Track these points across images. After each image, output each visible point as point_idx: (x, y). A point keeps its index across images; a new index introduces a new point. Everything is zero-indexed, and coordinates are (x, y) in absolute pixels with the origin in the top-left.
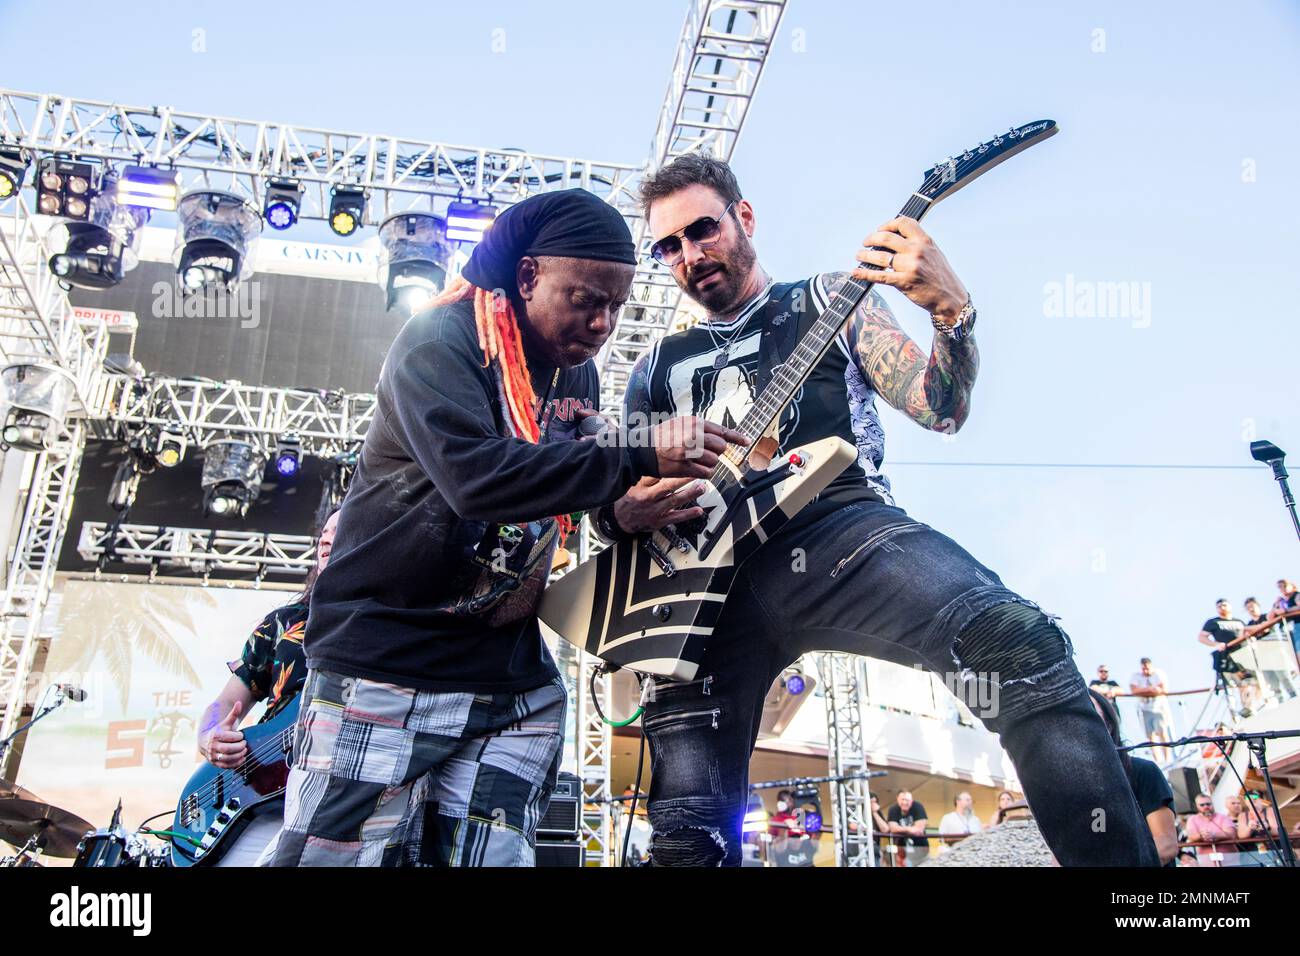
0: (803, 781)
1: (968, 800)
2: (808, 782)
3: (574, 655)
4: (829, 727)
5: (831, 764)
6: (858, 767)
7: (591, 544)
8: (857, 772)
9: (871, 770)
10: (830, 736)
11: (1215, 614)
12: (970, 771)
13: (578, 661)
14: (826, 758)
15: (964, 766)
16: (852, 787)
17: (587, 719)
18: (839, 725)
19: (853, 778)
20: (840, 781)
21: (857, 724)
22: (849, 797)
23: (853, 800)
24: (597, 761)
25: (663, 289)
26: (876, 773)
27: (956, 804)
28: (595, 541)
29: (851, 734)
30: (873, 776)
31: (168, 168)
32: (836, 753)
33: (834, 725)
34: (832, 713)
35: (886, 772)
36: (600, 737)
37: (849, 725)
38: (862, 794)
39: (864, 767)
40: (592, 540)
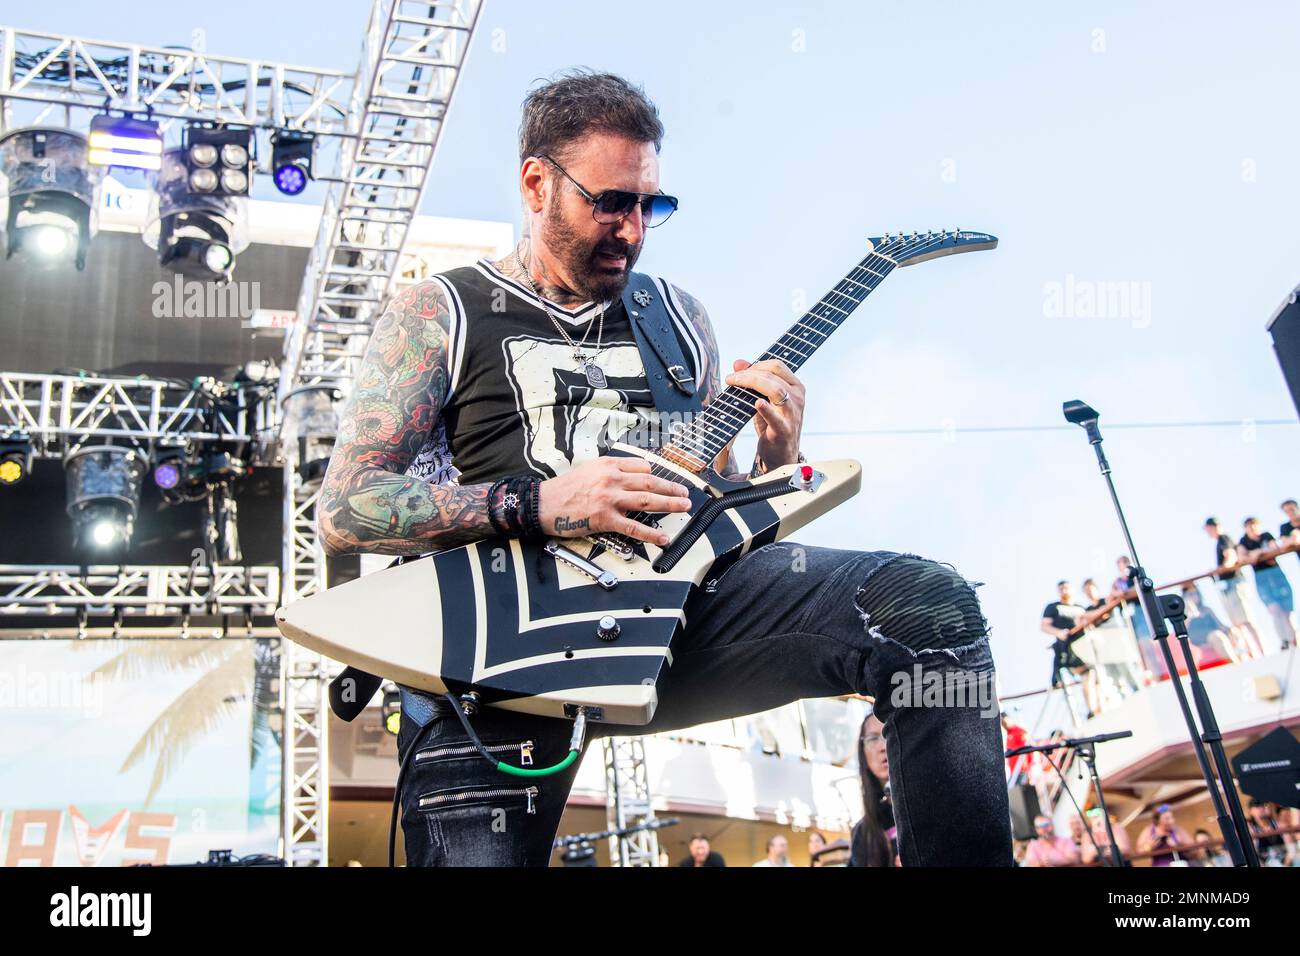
0: (576, 839)
1: (782, 845)
2: (582, 840)
3: (278, 700)
4: (607, 767)
5: (610, 814)
6: (643, 816)
7: (298, 554)
8: (642, 822)
9: (660, 819)
10: (607, 778)
11: (1056, 598)
12: (774, 810)
13: (282, 707)
14: (602, 808)
15: (766, 804)
16: (637, 842)
17: (295, 782)
18: (619, 764)
19: (638, 830)
20: (622, 835)
21: (642, 762)
22: (633, 855)
23: (637, 858)
24: (310, 837)
25: (383, 227)
26: (665, 821)
27: (768, 851)
28: (301, 550)
29: (635, 776)
30: (662, 826)
32: (617, 799)
33: (612, 765)
34: (610, 751)
35: (677, 819)
36: (313, 804)
37: (631, 764)
38: (649, 849)
39: (652, 816)
40: (298, 548)
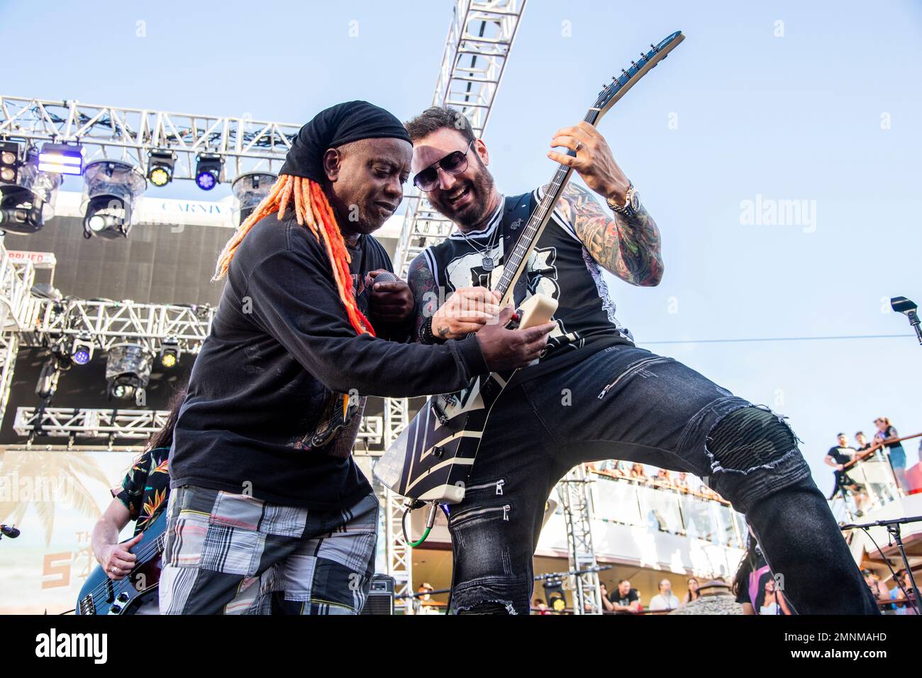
0: (551, 575)
1: (668, 585)
2: (555, 576)
3: (383, 491)
4: (568, 536)
5: (571, 562)
6: (590, 564)
7: (392, 410)
8: (590, 568)
9: (600, 566)
10: (569, 542)
11: (836, 443)
12: (668, 564)
13: (385, 495)
14: (567, 559)
15: (664, 561)
16: (586, 578)
17: (393, 537)
18: (575, 534)
19: (587, 572)
20: (578, 575)
21: (588, 532)
22: (584, 586)
23: (587, 588)
24: (401, 567)
25: (438, 223)
26: (603, 567)
27: (660, 589)
28: (395, 408)
29: (584, 540)
30: (601, 570)
31: (75, 144)
32: (574, 554)
33: (572, 534)
34: (570, 525)
35: (610, 566)
36: (403, 549)
37: (582, 533)
38: (594, 583)
39: (595, 564)
40: (392, 406)
